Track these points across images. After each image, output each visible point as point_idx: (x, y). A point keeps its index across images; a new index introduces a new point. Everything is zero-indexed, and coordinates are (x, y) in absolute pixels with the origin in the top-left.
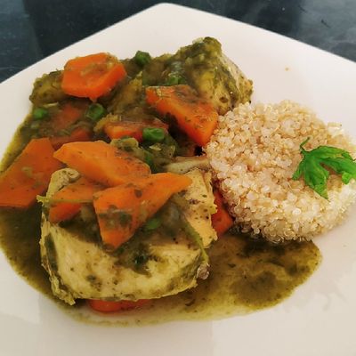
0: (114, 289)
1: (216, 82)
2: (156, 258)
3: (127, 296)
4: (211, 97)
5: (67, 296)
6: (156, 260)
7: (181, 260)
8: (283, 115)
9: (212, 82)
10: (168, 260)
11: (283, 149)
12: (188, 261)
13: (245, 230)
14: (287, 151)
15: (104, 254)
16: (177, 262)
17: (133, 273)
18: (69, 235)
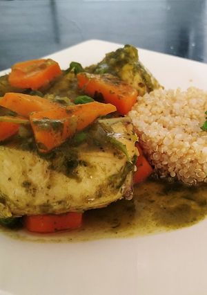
0: (47, 195)
1: (134, 72)
2: (85, 164)
3: (60, 202)
4: (131, 84)
5: (5, 208)
6: (85, 166)
7: (107, 168)
8: (190, 96)
9: (131, 72)
10: (95, 167)
11: (191, 116)
12: (114, 171)
13: (163, 176)
14: (194, 117)
15: (38, 159)
16: (104, 170)
17: (65, 177)
18: (7, 148)
